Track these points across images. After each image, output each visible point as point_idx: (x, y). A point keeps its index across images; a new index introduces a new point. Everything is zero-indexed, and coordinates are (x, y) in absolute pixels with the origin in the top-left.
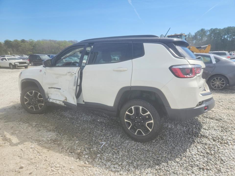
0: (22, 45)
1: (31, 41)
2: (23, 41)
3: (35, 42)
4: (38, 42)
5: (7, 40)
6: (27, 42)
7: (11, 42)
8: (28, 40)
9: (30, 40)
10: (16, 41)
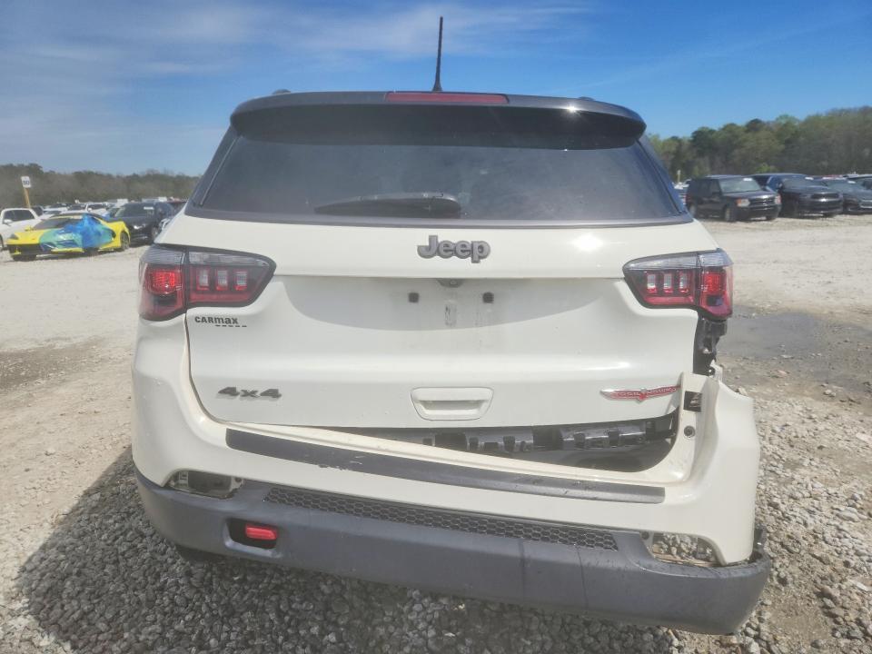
0: (745, 141)
1: (783, 122)
2: (754, 126)
3: (796, 124)
4: (813, 122)
5: (703, 128)
6: (769, 129)
7: (714, 135)
8: (774, 119)
9: (781, 117)
10: (730, 128)
